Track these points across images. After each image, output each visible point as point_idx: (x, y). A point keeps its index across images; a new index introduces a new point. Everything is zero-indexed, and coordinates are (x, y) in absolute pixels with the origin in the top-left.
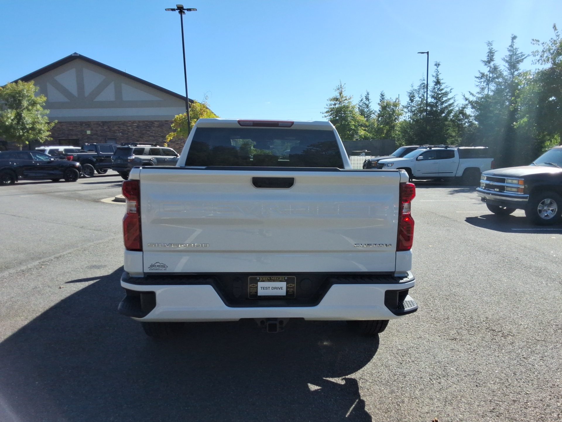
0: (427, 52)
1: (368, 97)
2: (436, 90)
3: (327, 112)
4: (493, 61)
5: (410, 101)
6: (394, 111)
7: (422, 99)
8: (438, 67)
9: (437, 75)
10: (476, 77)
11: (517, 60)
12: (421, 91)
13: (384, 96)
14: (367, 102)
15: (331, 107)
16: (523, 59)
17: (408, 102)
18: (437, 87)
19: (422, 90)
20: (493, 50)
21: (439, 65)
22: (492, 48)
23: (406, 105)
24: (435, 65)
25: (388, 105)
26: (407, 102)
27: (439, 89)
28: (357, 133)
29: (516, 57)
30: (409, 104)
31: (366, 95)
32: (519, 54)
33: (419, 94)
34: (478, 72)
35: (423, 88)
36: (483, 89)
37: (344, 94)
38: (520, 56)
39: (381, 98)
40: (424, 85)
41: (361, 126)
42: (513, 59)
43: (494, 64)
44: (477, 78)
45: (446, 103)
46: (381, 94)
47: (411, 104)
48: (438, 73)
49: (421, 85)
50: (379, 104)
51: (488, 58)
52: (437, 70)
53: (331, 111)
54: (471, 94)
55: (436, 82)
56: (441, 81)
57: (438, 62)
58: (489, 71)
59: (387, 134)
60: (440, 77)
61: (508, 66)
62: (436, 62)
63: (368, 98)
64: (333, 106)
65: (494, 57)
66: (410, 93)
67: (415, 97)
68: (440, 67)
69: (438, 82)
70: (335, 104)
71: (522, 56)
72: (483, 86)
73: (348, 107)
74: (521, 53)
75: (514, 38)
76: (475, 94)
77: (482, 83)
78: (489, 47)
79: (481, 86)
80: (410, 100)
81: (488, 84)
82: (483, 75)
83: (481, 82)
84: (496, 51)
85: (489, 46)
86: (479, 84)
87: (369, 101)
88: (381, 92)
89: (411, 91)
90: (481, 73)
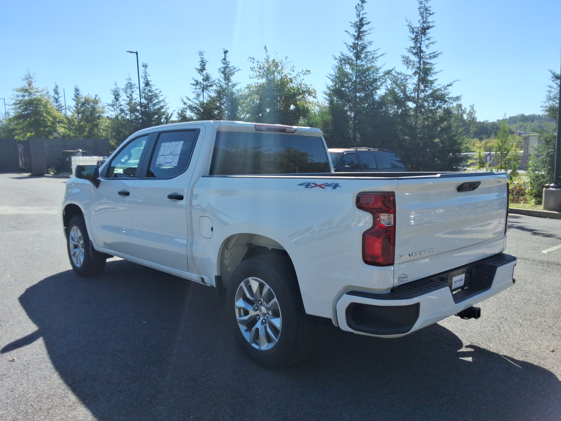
0: (135, 52)
1: (57, 90)
2: (147, 92)
3: (14, 104)
4: (205, 70)
5: (115, 100)
6: (94, 109)
7: (130, 98)
8: (146, 69)
9: (146, 76)
10: (191, 84)
11: (230, 72)
12: (128, 90)
13: (78, 91)
14: (56, 96)
15: (18, 98)
16: (234, 72)
17: (114, 101)
18: (147, 88)
19: (130, 90)
20: (204, 59)
21: (146, 66)
22: (203, 58)
23: (111, 103)
24: (142, 66)
25: (87, 101)
26: (112, 101)
27: (149, 91)
28: (56, 131)
29: (229, 69)
30: (115, 103)
31: (55, 88)
32: (231, 67)
33: (127, 93)
34: (193, 80)
35: (130, 87)
36: (198, 95)
37: (34, 85)
38: (232, 69)
39: (75, 93)
40: (131, 84)
41: (59, 122)
42: (227, 71)
43: (206, 73)
44: (193, 85)
45: (158, 105)
46: (75, 88)
47: (116, 102)
48: (147, 75)
49: (127, 84)
50: (73, 99)
51: (200, 67)
52: (145, 71)
53: (19, 103)
54: (188, 99)
55: (146, 84)
56: (150, 83)
57: (145, 63)
58: (203, 79)
59: (90, 132)
60: (149, 78)
61: (223, 77)
62: (144, 63)
63: (57, 92)
64: (20, 98)
65: (205, 67)
66: (114, 91)
67: (120, 96)
68: (148, 68)
69: (147, 84)
70: (23, 96)
71: (234, 69)
72: (199, 92)
73: (40, 100)
74: (233, 67)
75: (226, 52)
76: (191, 99)
77: (198, 89)
78: (200, 57)
79: (197, 93)
80: (115, 98)
81: (203, 91)
82: (197, 83)
83: (196, 89)
84: (207, 62)
85: (200, 55)
86: (195, 90)
87: (59, 95)
88: (76, 87)
89: (114, 89)
90: (195, 80)
